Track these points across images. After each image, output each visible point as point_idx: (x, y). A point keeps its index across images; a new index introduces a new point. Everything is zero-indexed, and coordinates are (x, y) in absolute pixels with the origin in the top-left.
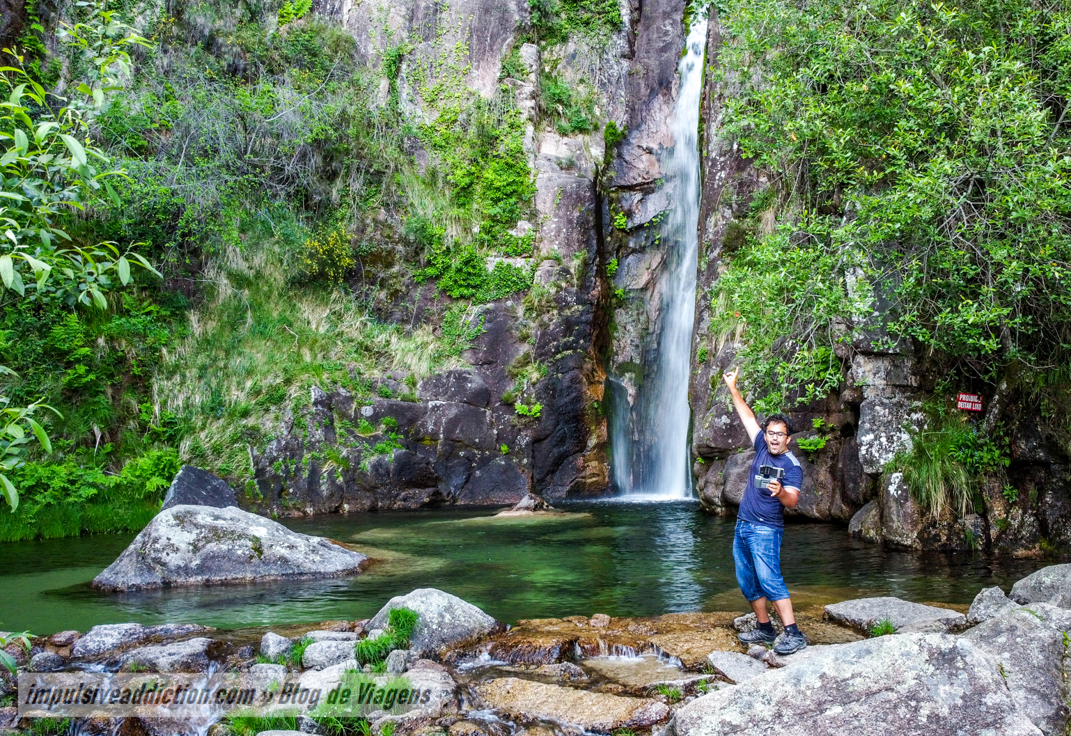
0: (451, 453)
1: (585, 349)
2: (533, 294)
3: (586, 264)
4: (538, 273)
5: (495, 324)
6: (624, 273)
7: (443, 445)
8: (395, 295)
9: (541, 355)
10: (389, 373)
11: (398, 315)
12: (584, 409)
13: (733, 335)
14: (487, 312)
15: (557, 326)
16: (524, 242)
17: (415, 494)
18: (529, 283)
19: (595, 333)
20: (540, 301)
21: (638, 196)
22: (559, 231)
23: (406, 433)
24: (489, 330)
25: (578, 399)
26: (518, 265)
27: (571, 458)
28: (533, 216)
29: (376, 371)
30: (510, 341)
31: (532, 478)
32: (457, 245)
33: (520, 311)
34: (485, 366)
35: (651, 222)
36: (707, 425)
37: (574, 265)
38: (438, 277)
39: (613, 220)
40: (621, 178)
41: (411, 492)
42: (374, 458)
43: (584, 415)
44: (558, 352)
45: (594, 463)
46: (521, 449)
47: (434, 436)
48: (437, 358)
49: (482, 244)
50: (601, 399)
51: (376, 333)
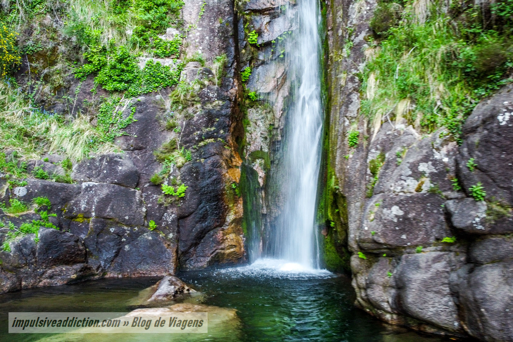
0: (102, 230)
1: (224, 138)
2: (179, 90)
3: (225, 67)
4: (183, 72)
5: (145, 115)
6: (255, 80)
7: (95, 222)
8: (58, 90)
9: (186, 142)
10: (46, 157)
11: (60, 106)
12: (224, 190)
13: (393, 116)
14: (138, 104)
15: (200, 118)
16: (172, 45)
17: (61, 271)
18: (176, 80)
19: (233, 125)
20: (185, 96)
21: (267, 19)
22: (203, 39)
23: (59, 212)
24: (140, 119)
25: (219, 181)
26: (167, 65)
27: (212, 232)
28: (181, 25)
29: (34, 155)
30: (159, 130)
31: (177, 252)
32: (112, 45)
33: (168, 104)
34: (136, 151)
35: (277, 40)
36: (372, 217)
37: (215, 67)
38: (94, 74)
39: (246, 36)
40: (254, 3)
41: (58, 269)
42: (20, 238)
43: (223, 195)
44: (201, 140)
45: (232, 236)
46: (167, 225)
47: (87, 215)
48: (92, 144)
49: (134, 45)
50: (238, 181)
51: (37, 120)
